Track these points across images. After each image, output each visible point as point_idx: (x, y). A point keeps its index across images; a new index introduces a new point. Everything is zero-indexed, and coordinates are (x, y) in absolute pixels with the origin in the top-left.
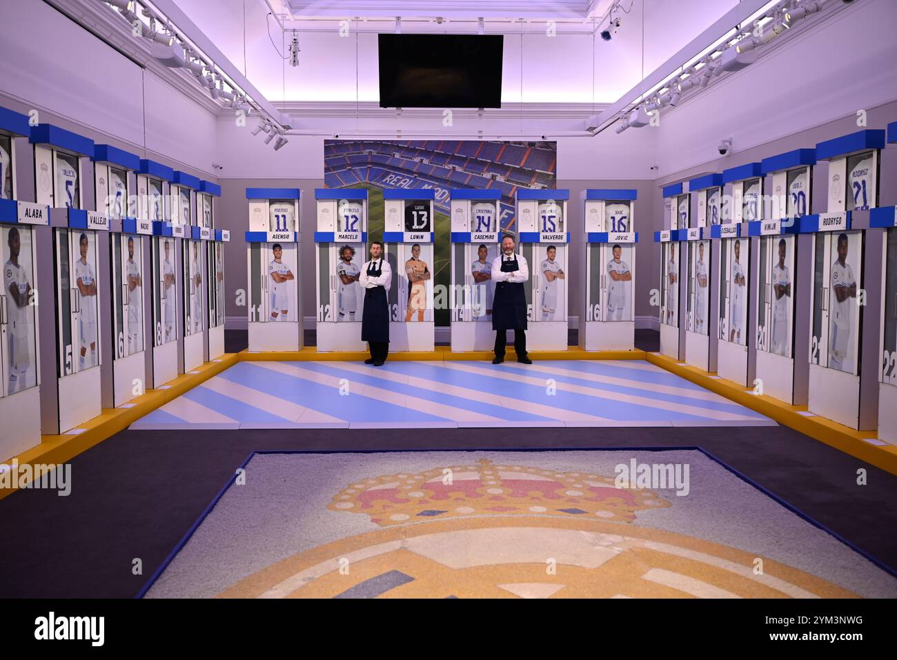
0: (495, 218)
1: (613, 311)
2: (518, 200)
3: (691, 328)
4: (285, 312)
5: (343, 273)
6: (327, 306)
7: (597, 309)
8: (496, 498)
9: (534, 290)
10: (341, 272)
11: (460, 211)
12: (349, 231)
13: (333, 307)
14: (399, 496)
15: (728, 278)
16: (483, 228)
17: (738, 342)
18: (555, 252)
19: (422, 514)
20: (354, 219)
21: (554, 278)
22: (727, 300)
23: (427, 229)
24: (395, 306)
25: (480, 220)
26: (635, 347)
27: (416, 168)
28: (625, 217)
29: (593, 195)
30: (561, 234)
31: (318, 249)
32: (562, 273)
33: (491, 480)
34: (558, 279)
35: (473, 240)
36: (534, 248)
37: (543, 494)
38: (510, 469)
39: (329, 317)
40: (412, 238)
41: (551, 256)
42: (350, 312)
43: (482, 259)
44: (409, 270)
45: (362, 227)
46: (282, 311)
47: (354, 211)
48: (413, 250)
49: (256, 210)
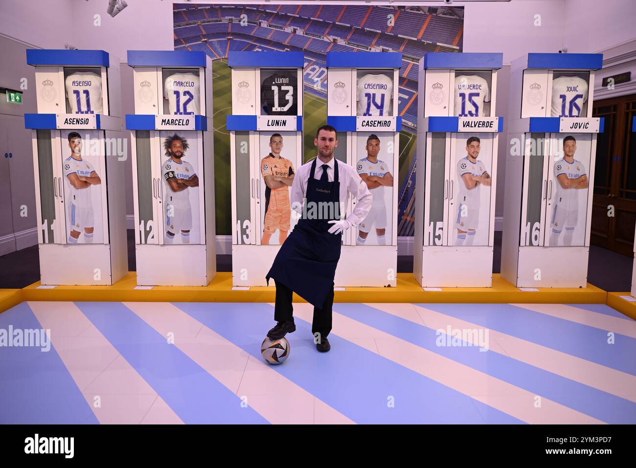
0: (392, 96)
1: (559, 232)
2: (425, 69)
4: (90, 230)
5: (171, 175)
6: (150, 223)
7: (537, 229)
9: (446, 202)
10: (168, 173)
11: (340, 85)
12: (181, 114)
16: (374, 110)
18: (478, 146)
20: (188, 97)
21: (477, 184)
23: (293, 111)
24: (246, 223)
25: (369, 99)
26: (588, 281)
27: (287, 40)
28: (581, 96)
29: (537, 62)
30: (486, 119)
31: (133, 140)
32: (488, 177)
34: (482, 186)
35: (359, 127)
36: (448, 140)
39: (153, 237)
40: (270, 124)
41: (473, 153)
42: (183, 231)
43: (372, 155)
44: (266, 171)
45: (199, 109)
46: (85, 229)
47: (188, 85)
48: (272, 141)
49: (45, 83)
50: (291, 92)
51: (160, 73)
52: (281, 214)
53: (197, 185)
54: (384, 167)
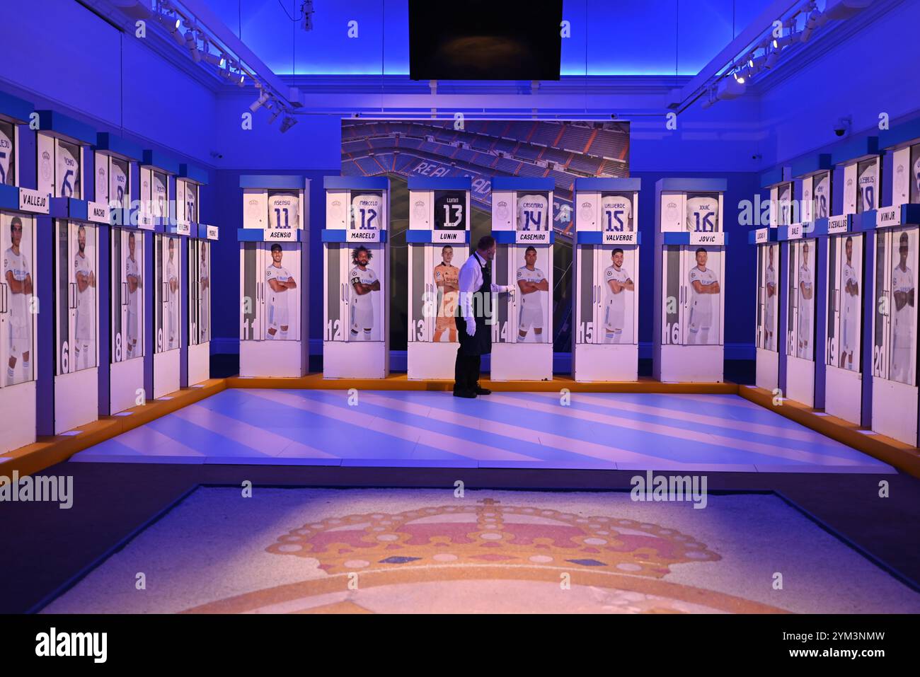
0: (547, 214)
1: (695, 332)
2: (576, 192)
3: (793, 353)
4: (285, 328)
5: (357, 281)
6: (337, 322)
7: (676, 329)
8: (490, 544)
9: (595, 305)
10: (354, 279)
11: (503, 204)
12: (365, 228)
13: (344, 323)
14: (365, 539)
15: (837, 286)
16: (532, 225)
17: (850, 368)
18: (622, 256)
19: (388, 561)
20: (372, 214)
21: (621, 289)
22: (837, 314)
23: (462, 226)
24: (420, 322)
25: (528, 216)
26: (724, 378)
27: (453, 154)
28: (712, 214)
29: (671, 185)
31: (326, 250)
32: (631, 283)
33: (491, 523)
34: (626, 291)
36: (595, 251)
37: (553, 541)
38: (518, 511)
39: (339, 335)
40: (443, 237)
41: (618, 262)
42: (365, 329)
43: (530, 264)
44: (439, 277)
45: (380, 223)
46: (281, 327)
47: (372, 204)
48: (444, 252)
49: (251, 203)
50: (460, 210)
51: (349, 195)
53: (379, 289)
54: (540, 274)
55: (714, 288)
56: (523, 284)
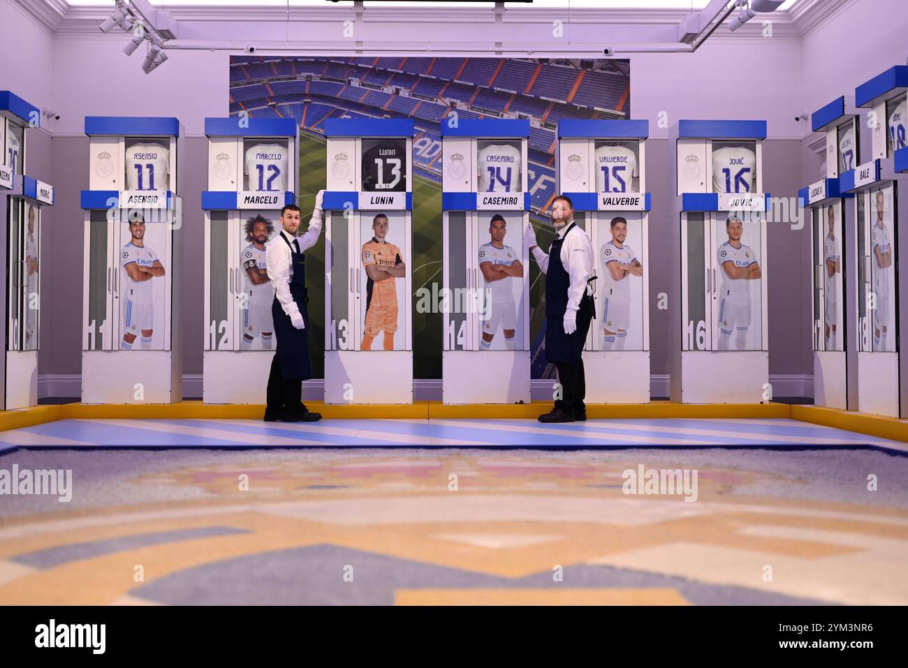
0: (520, 170)
1: (730, 333)
2: (560, 138)
3: (867, 347)
4: (148, 333)
5: (252, 264)
6: (223, 324)
7: (702, 329)
10: (248, 262)
11: (458, 157)
12: (264, 190)
13: (232, 326)
16: (498, 186)
18: (625, 228)
20: (273, 172)
21: (625, 273)
23: (401, 187)
24: (343, 323)
25: (492, 174)
27: (387, 104)
28: (747, 170)
29: (689, 131)
31: (207, 221)
32: (638, 265)
34: (631, 276)
35: (480, 206)
36: (588, 220)
39: (226, 342)
40: (374, 201)
41: (619, 236)
42: (264, 334)
43: (497, 240)
44: (368, 259)
45: (285, 184)
46: (143, 331)
47: (273, 157)
48: (375, 223)
49: (101, 156)
50: (398, 166)
51: (241, 144)
52: (385, 312)
54: (511, 254)
55: (752, 271)
56: (487, 267)
